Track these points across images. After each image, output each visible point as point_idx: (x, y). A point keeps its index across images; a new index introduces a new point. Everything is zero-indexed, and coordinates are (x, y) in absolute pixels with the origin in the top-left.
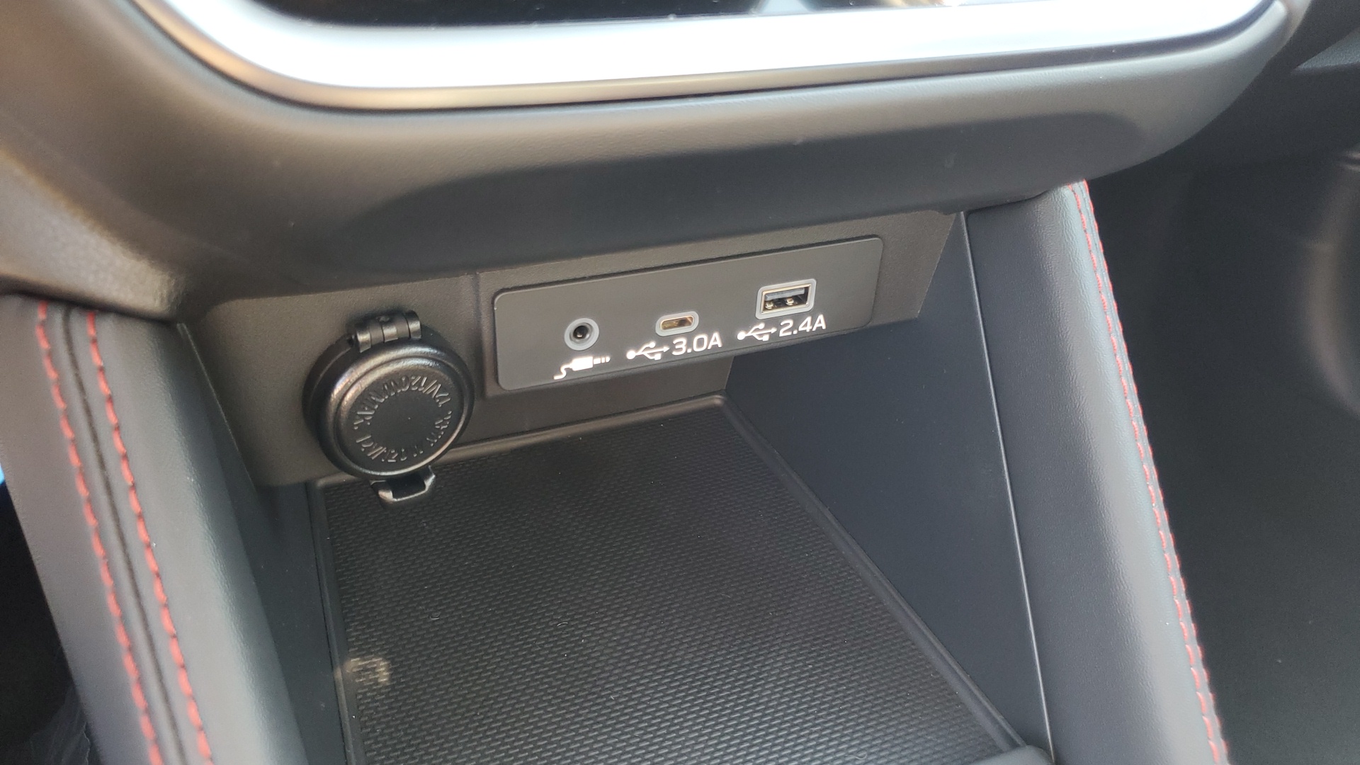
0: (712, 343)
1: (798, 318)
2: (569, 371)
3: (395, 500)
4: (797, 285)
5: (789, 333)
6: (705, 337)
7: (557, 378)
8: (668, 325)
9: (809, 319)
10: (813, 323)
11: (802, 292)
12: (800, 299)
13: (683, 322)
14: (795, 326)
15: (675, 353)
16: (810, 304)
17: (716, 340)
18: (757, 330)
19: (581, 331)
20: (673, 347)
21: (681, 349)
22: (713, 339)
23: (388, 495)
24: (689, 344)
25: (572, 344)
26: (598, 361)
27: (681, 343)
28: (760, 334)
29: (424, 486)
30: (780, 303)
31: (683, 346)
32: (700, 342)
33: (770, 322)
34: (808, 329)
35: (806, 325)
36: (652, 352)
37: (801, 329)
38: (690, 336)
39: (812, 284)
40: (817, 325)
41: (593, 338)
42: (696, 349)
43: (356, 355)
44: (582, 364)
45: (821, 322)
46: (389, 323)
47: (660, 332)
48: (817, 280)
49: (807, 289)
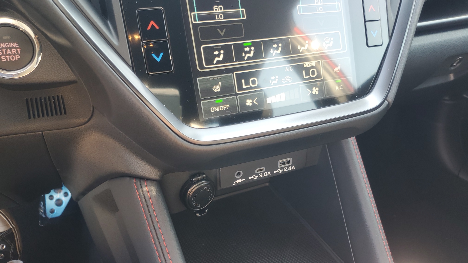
0: (268, 174)
1: (288, 167)
2: (236, 183)
3: (200, 215)
4: (287, 159)
5: (286, 171)
6: (267, 173)
7: (233, 185)
8: (258, 171)
10: (292, 168)
11: (289, 161)
12: (288, 162)
13: (261, 170)
14: (288, 169)
15: (260, 177)
16: (291, 164)
17: (269, 173)
18: (279, 170)
19: (239, 174)
20: (259, 176)
21: (261, 176)
23: (198, 215)
24: (263, 175)
25: (236, 177)
26: (242, 180)
27: (261, 175)
28: (279, 171)
29: (205, 212)
30: (284, 164)
31: (262, 175)
32: (266, 174)
33: (281, 168)
34: (291, 169)
35: (290, 168)
36: (255, 177)
37: (289, 169)
38: (263, 173)
39: (291, 159)
40: (293, 168)
41: (241, 175)
42: (265, 176)
44: (239, 181)
46: (199, 176)
47: (257, 173)
48: (292, 158)
49: (290, 160)
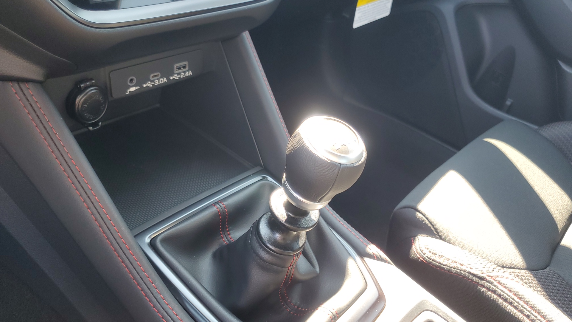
0: (165, 81)
1: (185, 72)
2: (129, 91)
3: (94, 129)
4: (183, 63)
5: (183, 77)
6: (162, 79)
7: (127, 94)
8: (153, 77)
9: (187, 72)
10: (189, 74)
11: (185, 65)
12: (185, 67)
13: (156, 76)
14: (184, 75)
15: (156, 84)
16: (187, 68)
17: (165, 80)
19: (131, 80)
20: (155, 82)
21: (157, 83)
22: (164, 80)
23: (91, 128)
24: (159, 82)
25: (130, 84)
26: (137, 88)
27: (156, 81)
28: (176, 77)
29: (99, 125)
30: (179, 69)
31: (157, 82)
32: (161, 81)
33: (179, 74)
34: (188, 75)
35: (187, 74)
36: (149, 84)
37: (186, 75)
38: (158, 79)
41: (135, 82)
42: (161, 83)
43: (80, 91)
44: (133, 89)
45: (191, 73)
46: (87, 82)
47: (151, 79)
48: (189, 62)
49: (186, 64)
